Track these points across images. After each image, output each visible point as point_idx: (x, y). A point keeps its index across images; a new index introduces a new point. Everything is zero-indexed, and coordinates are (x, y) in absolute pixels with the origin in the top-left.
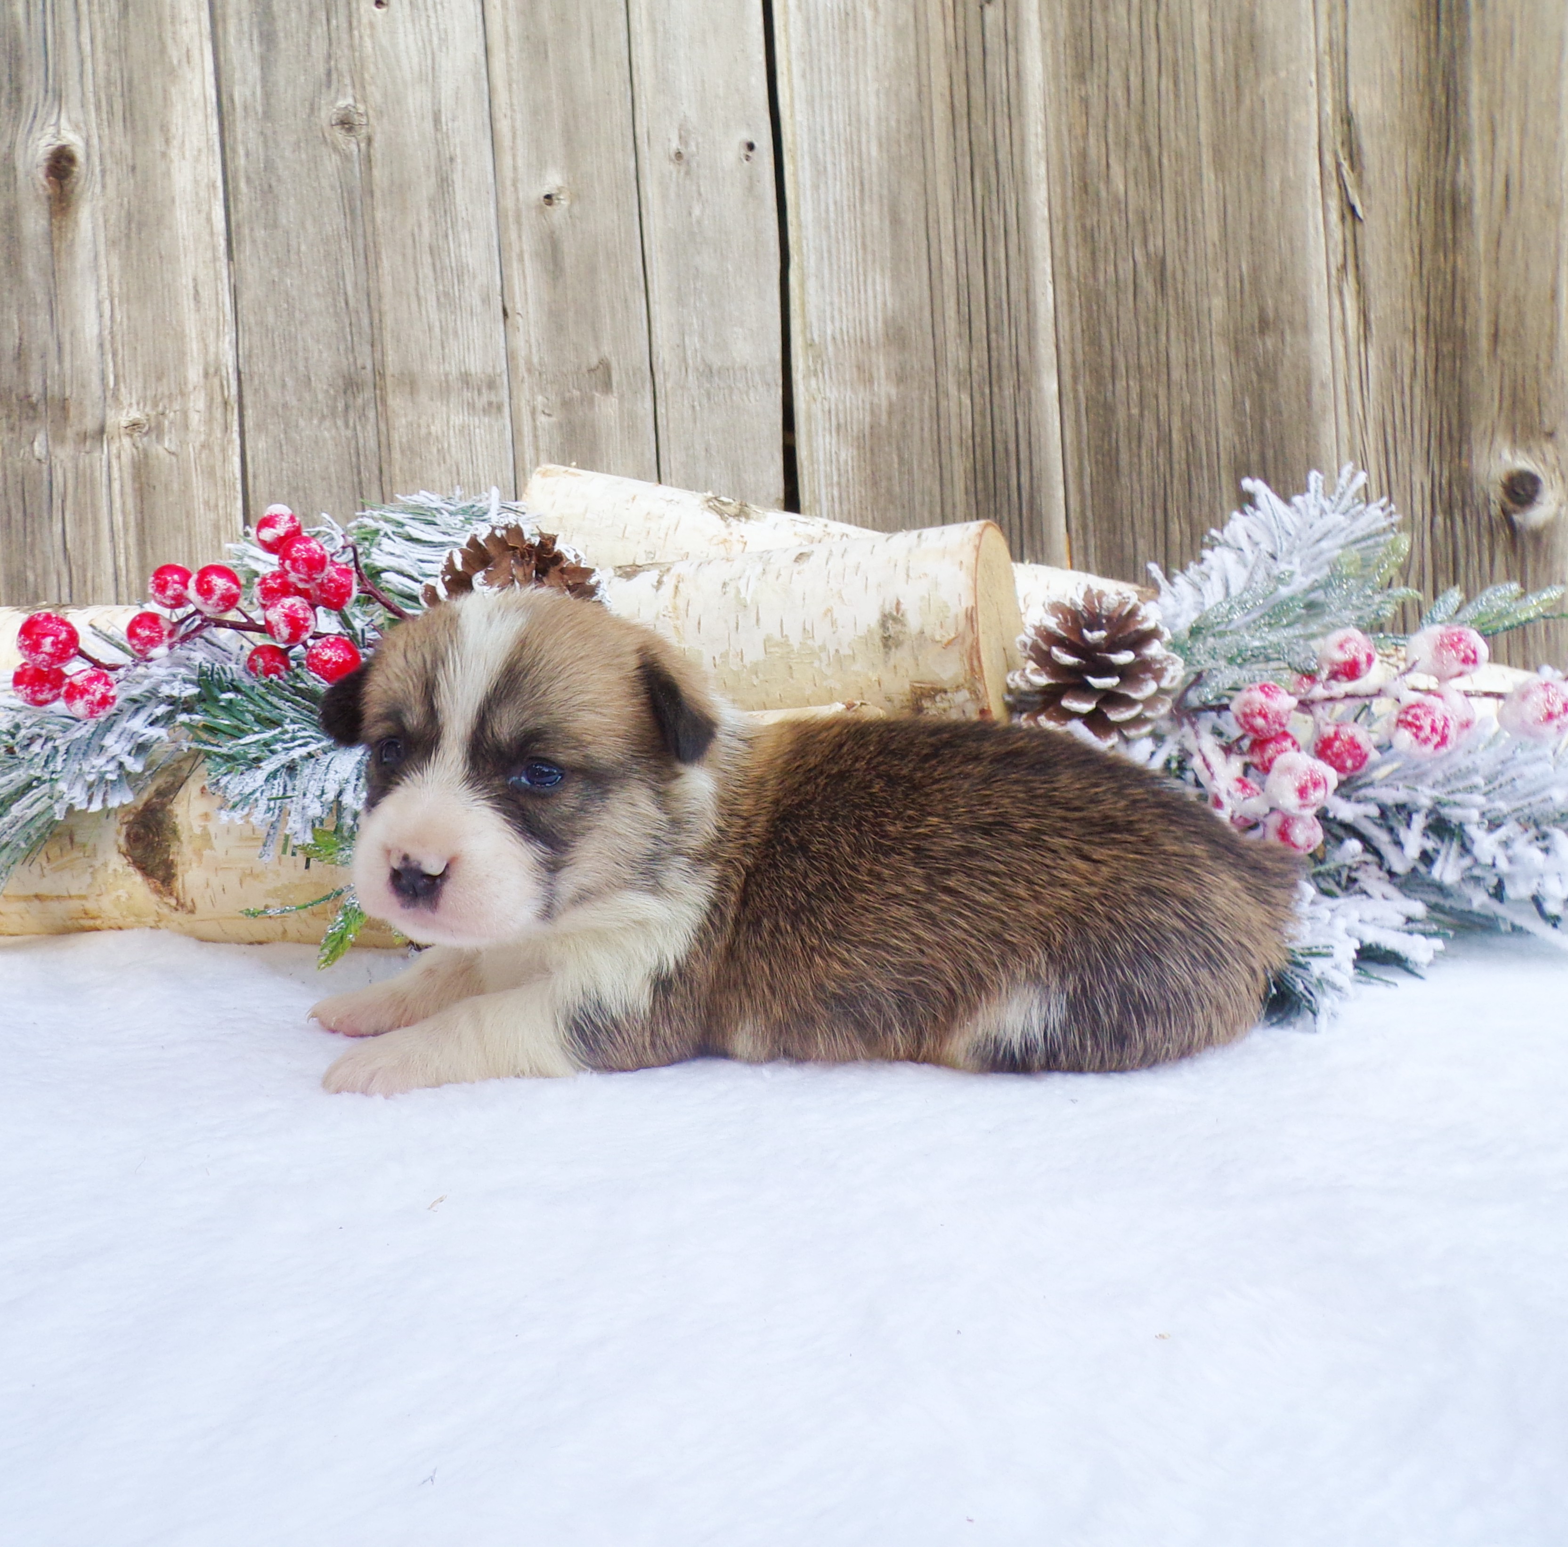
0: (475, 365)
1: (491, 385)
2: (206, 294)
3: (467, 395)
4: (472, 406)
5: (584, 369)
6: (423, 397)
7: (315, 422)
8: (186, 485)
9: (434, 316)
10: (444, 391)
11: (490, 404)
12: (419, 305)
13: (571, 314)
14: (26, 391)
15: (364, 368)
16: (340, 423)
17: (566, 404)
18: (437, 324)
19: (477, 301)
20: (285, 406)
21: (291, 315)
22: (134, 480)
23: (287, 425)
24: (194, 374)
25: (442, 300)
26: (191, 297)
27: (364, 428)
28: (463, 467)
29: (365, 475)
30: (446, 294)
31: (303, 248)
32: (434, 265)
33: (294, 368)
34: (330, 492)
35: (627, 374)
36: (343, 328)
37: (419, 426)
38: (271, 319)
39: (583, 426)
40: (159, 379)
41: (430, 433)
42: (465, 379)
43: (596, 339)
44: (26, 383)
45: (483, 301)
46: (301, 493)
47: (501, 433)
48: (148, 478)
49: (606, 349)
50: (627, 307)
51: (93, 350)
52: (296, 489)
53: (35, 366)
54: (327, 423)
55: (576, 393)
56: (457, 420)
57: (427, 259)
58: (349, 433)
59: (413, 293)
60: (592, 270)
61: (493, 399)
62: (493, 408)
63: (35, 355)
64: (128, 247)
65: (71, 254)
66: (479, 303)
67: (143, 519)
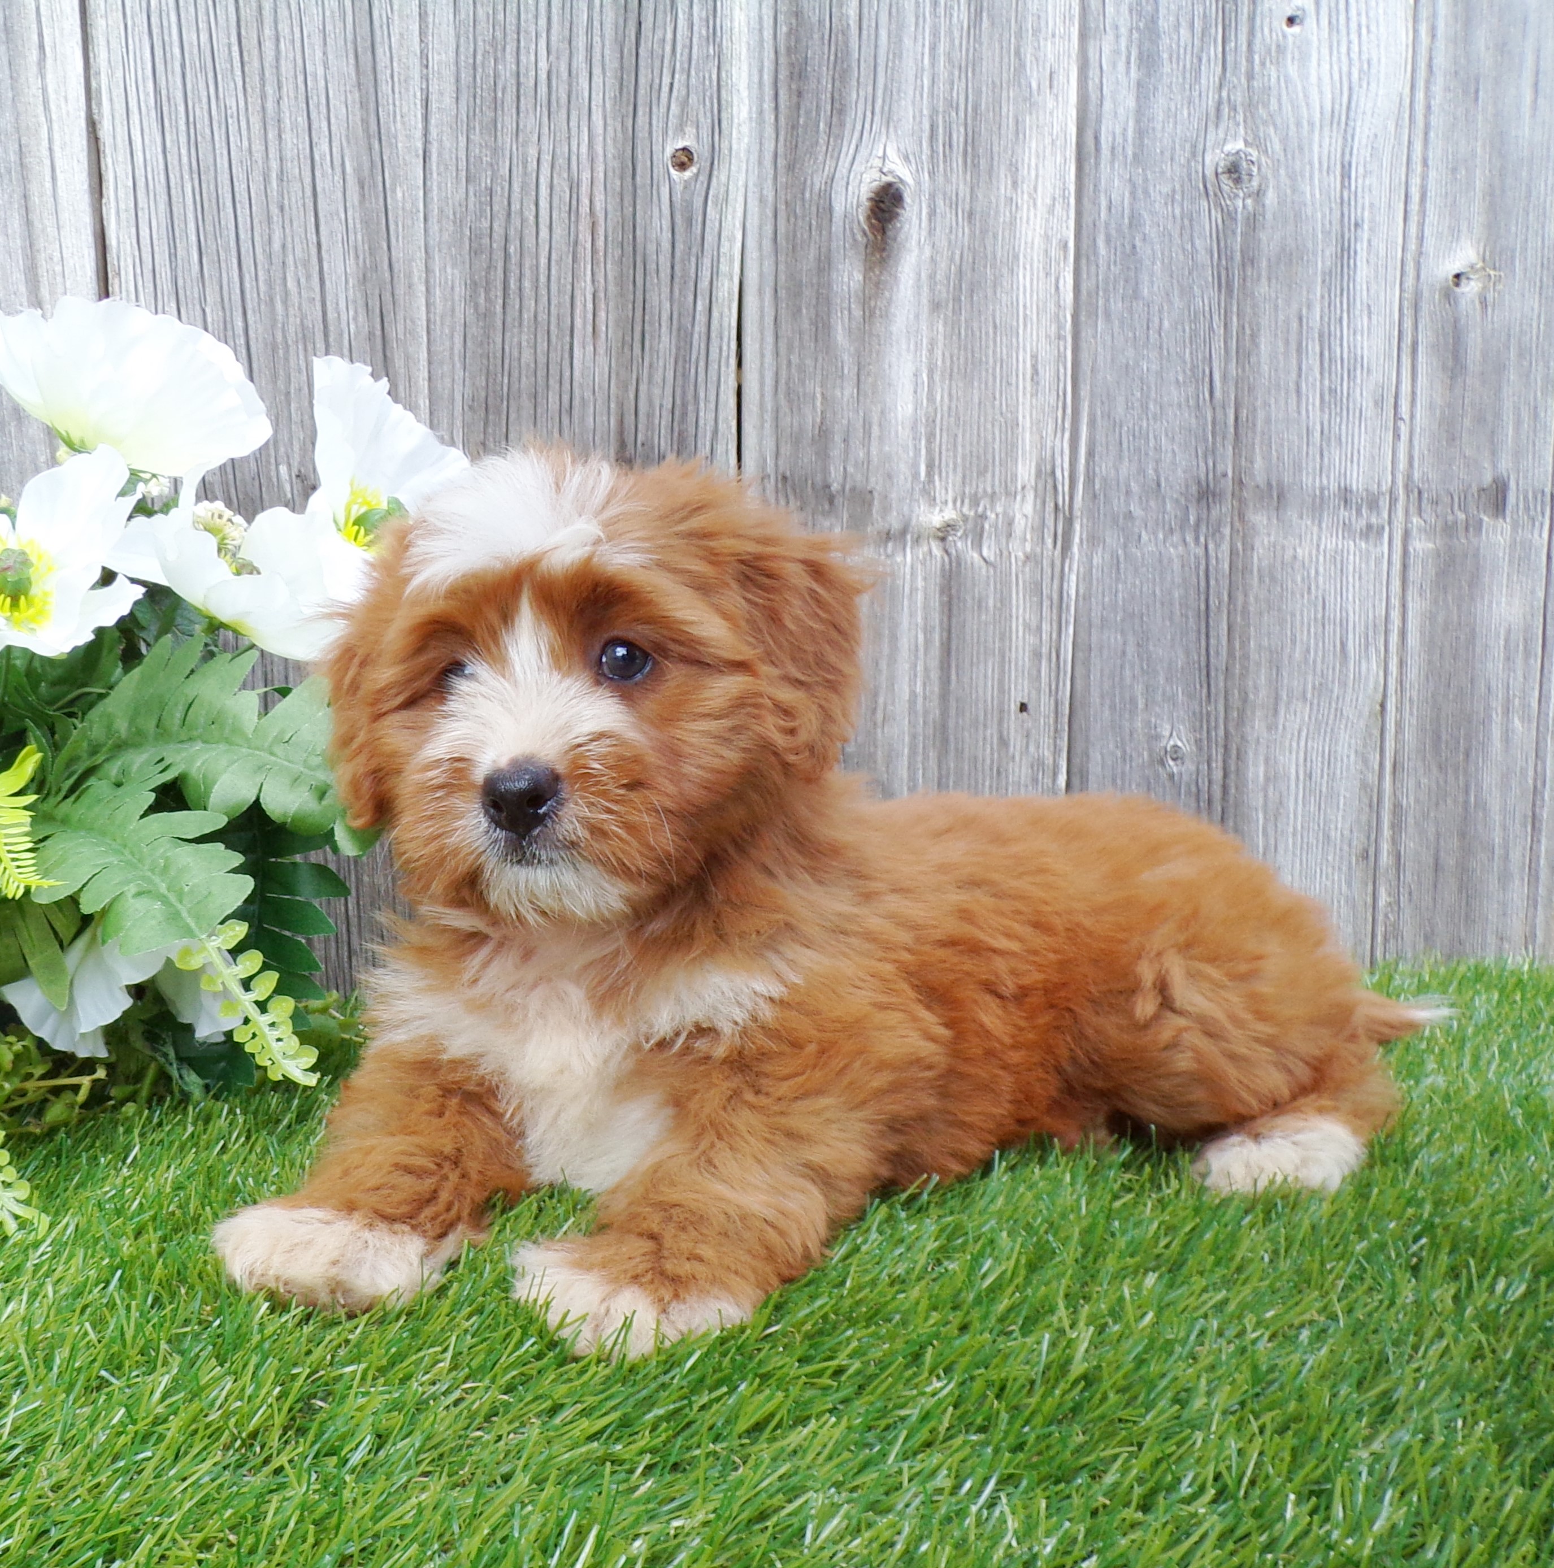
0: (1357, 480)
1: (1373, 504)
2: (1047, 375)
3: (1343, 513)
4: (1347, 527)
5: (1474, 489)
6: (1292, 514)
7: (1161, 536)
8: (1004, 601)
9: (1315, 416)
10: (1318, 505)
11: (1369, 527)
12: (1299, 402)
13: (1467, 422)
14: (825, 480)
15: (1225, 475)
16: (1190, 538)
17: (1449, 529)
18: (1318, 428)
19: (1367, 403)
20: (1129, 515)
21: (1145, 408)
22: (942, 592)
23: (1127, 539)
24: (1025, 472)
25: (1327, 397)
26: (1028, 376)
27: (1218, 546)
28: (1330, 600)
29: (1213, 602)
30: (1332, 391)
31: (1166, 324)
32: (1322, 354)
33: (1142, 471)
34: (1171, 619)
35: (1526, 498)
36: (1206, 424)
37: (1283, 548)
38: (1120, 410)
39: (1466, 556)
40: (982, 473)
41: (1295, 557)
42: (1345, 495)
43: (1493, 453)
44: (825, 471)
45: (1376, 403)
46: (1137, 621)
47: (1378, 562)
48: (959, 591)
49: (1505, 464)
50: (1536, 416)
51: (904, 434)
52: (1132, 615)
53: (836, 451)
54: (1176, 538)
55: (1461, 516)
56: (1330, 542)
57: (1313, 348)
58: (1200, 551)
59: (1292, 386)
60: (1500, 369)
61: (1374, 520)
62: (1370, 532)
63: (838, 438)
64: (957, 312)
65: (886, 315)
66: (1371, 404)
67: (949, 638)
